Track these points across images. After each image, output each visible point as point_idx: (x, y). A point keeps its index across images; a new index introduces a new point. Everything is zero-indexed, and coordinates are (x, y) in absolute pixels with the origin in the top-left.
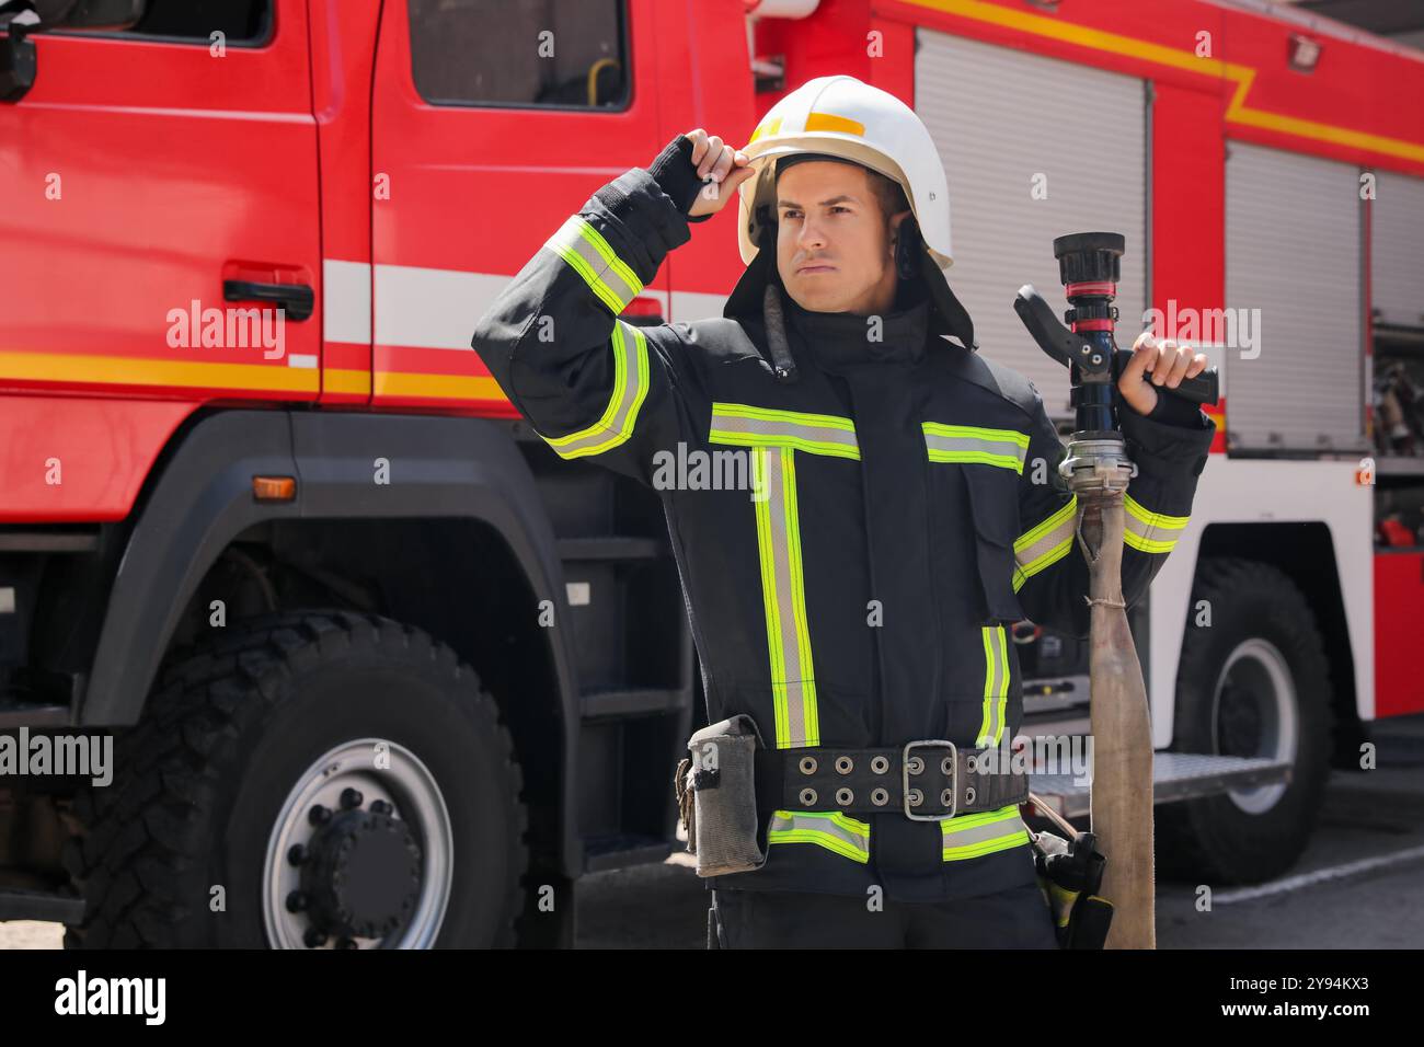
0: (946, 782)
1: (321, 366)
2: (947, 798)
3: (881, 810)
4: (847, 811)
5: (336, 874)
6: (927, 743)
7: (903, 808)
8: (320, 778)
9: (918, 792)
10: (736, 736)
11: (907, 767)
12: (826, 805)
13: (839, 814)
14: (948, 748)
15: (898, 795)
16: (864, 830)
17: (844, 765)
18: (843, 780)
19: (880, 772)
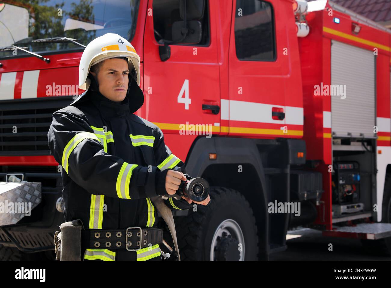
0: (139, 239)
1: (220, 126)
2: (139, 244)
3: (119, 248)
4: (109, 248)
5: (225, 253)
6: (133, 228)
7: (126, 247)
8: (220, 229)
9: (130, 242)
10: (76, 226)
11: (127, 235)
12: (103, 247)
13: (107, 250)
14: (139, 229)
15: (124, 243)
16: (114, 254)
17: (108, 235)
18: (108, 239)
19: (119, 236)
